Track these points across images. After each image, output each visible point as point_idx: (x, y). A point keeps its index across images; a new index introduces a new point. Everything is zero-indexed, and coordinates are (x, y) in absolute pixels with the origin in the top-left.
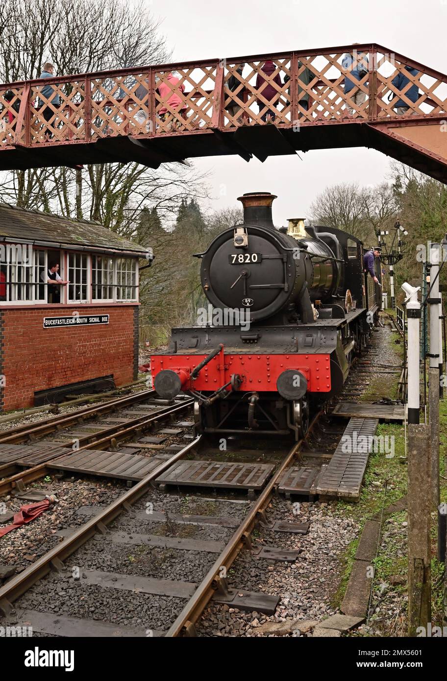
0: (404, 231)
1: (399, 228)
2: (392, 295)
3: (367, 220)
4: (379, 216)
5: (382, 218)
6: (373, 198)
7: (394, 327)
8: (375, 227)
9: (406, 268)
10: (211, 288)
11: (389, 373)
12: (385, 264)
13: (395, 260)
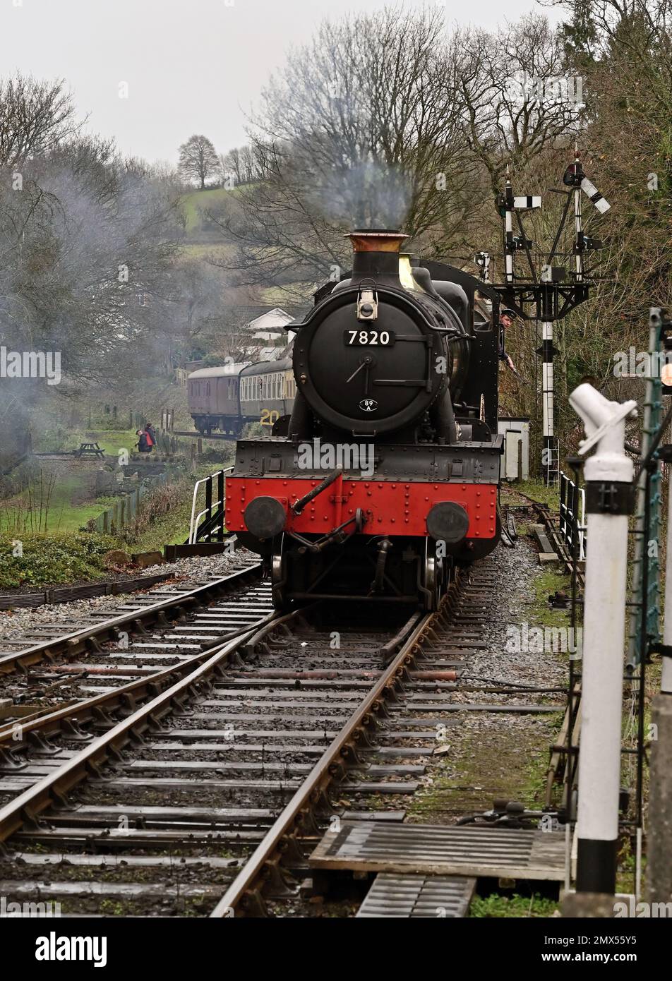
0: (596, 198)
1: (577, 185)
2: (548, 431)
3: (470, 153)
4: (510, 139)
5: (520, 148)
6: (490, 72)
7: (546, 545)
8: (495, 180)
9: (598, 334)
10: (310, 381)
11: (523, 713)
12: (525, 317)
13: (562, 301)
